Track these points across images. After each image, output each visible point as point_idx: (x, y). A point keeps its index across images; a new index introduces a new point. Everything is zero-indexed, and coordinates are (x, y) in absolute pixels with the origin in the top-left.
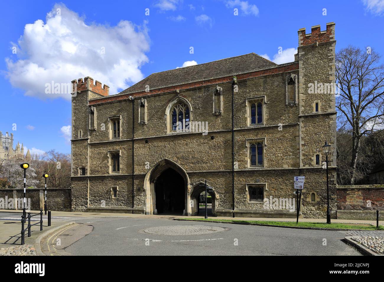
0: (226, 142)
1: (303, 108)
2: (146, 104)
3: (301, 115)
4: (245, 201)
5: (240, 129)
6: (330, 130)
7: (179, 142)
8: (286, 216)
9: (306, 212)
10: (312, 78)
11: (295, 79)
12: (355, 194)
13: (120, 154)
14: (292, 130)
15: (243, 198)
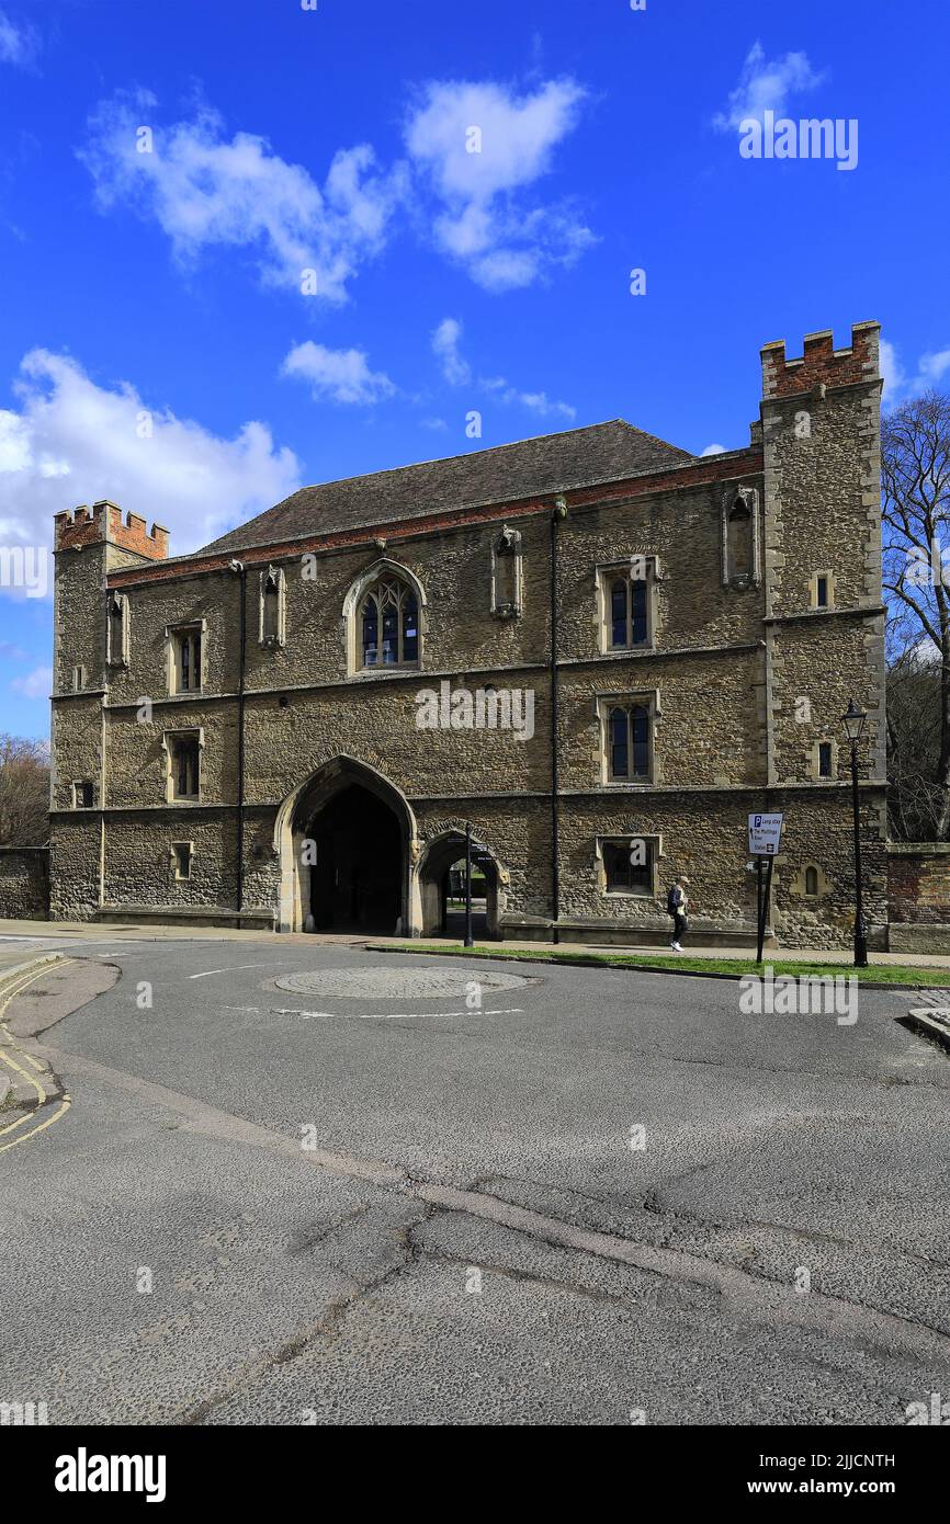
1: (778, 595)
2: (283, 585)
3: (771, 615)
4: (591, 891)
5: (577, 661)
6: (866, 665)
7: (385, 701)
8: (725, 942)
9: (789, 928)
10: (807, 499)
11: (751, 504)
12: (945, 872)
13: (202, 741)
14: (741, 665)
15: (587, 882)
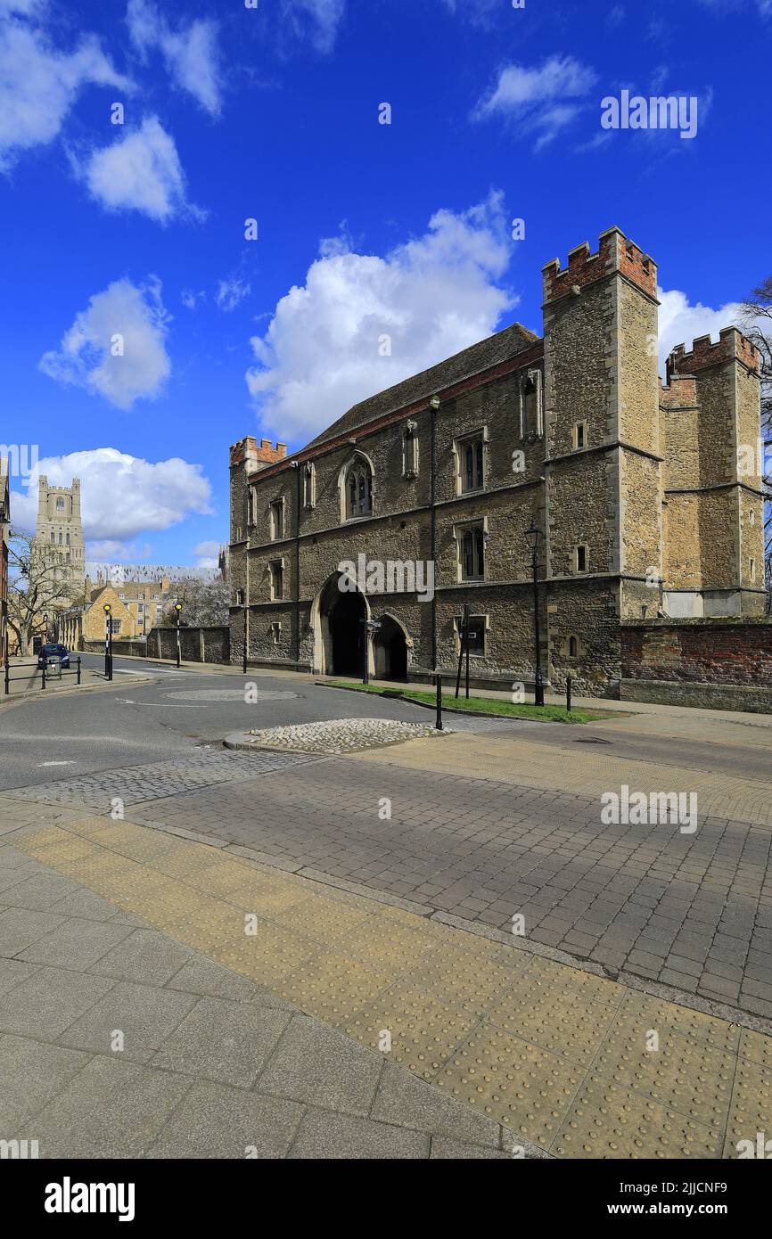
0: (423, 531)
1: (553, 443)
2: (314, 473)
3: (549, 458)
4: (453, 652)
5: (445, 502)
6: (607, 487)
7: (356, 537)
9: (560, 680)
10: (570, 371)
11: (535, 381)
12: (662, 641)
13: (283, 566)
14: (533, 494)
15: (451, 646)
